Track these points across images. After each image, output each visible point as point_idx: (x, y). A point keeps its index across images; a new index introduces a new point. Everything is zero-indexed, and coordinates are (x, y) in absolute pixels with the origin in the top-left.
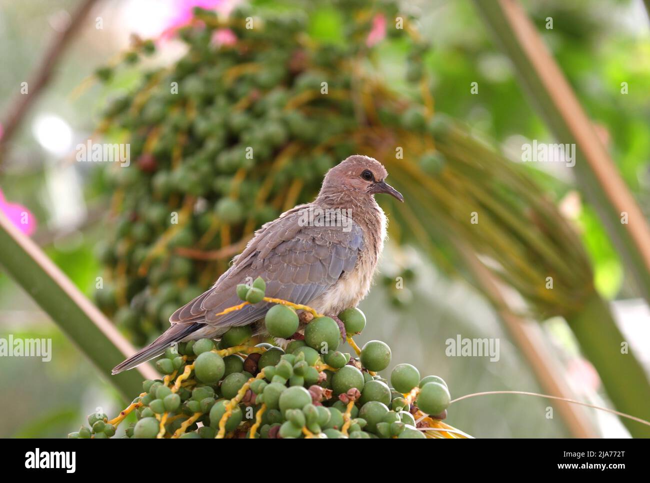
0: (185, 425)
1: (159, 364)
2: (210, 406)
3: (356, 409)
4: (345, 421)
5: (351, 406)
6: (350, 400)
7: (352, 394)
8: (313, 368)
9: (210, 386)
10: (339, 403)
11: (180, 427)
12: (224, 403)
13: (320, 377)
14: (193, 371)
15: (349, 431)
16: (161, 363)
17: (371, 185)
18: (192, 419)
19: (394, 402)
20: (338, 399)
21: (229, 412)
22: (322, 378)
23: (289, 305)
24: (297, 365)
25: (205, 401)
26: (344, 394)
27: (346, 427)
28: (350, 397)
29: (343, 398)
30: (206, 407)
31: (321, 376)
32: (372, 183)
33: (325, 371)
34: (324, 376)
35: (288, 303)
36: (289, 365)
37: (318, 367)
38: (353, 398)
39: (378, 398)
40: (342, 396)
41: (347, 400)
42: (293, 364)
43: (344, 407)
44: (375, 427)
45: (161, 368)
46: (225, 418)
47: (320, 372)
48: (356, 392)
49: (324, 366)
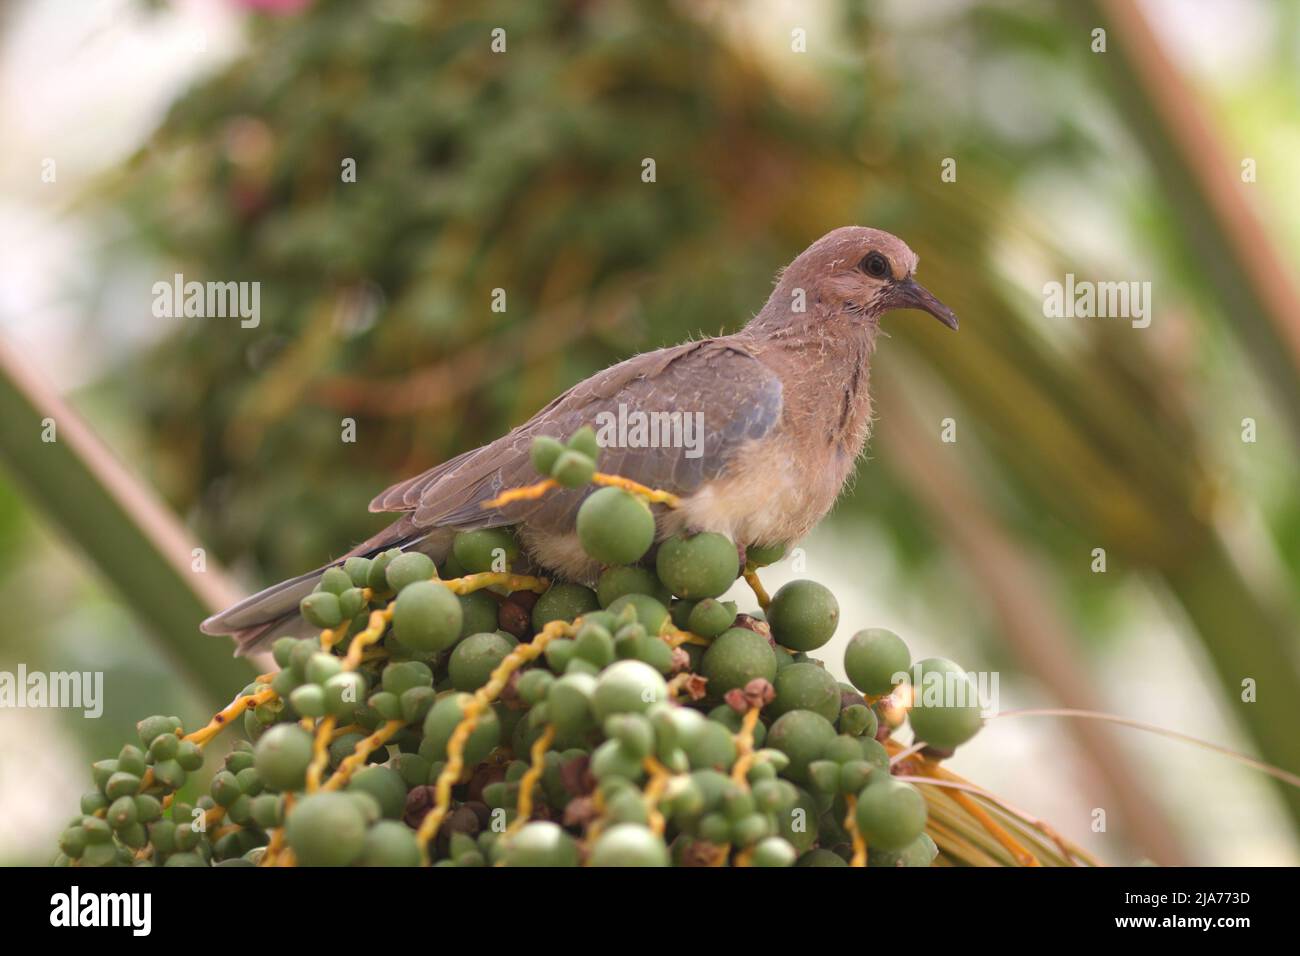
0: (365, 746)
1: (308, 603)
2: (426, 705)
3: (762, 727)
4: (739, 753)
5: (752, 719)
6: (750, 706)
7: (755, 691)
8: (659, 640)
9: (425, 662)
10: (723, 710)
11: (353, 752)
12: (461, 701)
13: (676, 661)
14: (389, 625)
15: (751, 778)
16: (314, 603)
17: (884, 290)
18: (381, 734)
19: (845, 715)
20: (722, 702)
21: (472, 722)
22: (680, 663)
23: (638, 493)
24: (623, 634)
25: (413, 695)
26: (737, 692)
27: (741, 767)
28: (749, 699)
29: (734, 697)
30: (415, 707)
31: (676, 658)
32: (885, 283)
33: (684, 646)
34: (684, 657)
35: (637, 486)
36: (602, 633)
37: (668, 637)
38: (759, 702)
39: (812, 705)
40: (732, 695)
41: (743, 705)
42: (613, 631)
43: (736, 722)
44: (806, 770)
45: (314, 614)
46: (461, 735)
47: (674, 649)
48: (765, 688)
49: (682, 637)
